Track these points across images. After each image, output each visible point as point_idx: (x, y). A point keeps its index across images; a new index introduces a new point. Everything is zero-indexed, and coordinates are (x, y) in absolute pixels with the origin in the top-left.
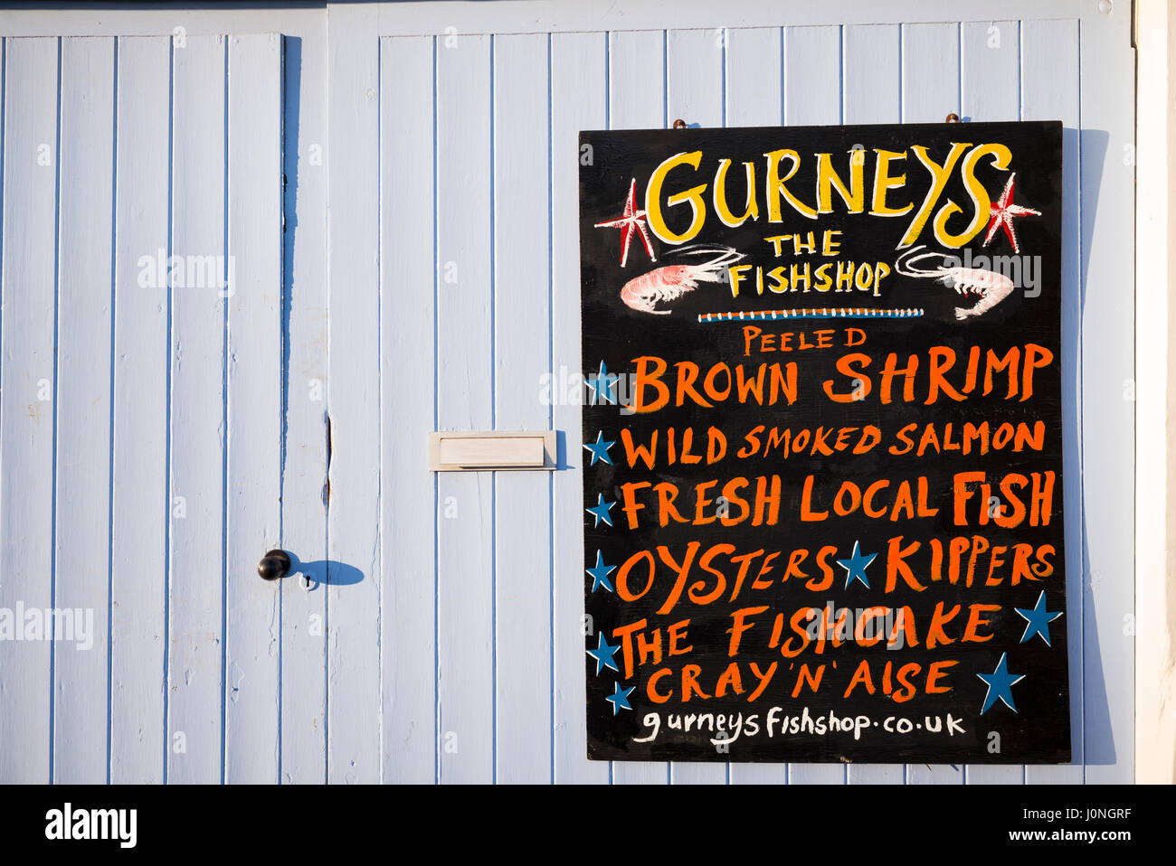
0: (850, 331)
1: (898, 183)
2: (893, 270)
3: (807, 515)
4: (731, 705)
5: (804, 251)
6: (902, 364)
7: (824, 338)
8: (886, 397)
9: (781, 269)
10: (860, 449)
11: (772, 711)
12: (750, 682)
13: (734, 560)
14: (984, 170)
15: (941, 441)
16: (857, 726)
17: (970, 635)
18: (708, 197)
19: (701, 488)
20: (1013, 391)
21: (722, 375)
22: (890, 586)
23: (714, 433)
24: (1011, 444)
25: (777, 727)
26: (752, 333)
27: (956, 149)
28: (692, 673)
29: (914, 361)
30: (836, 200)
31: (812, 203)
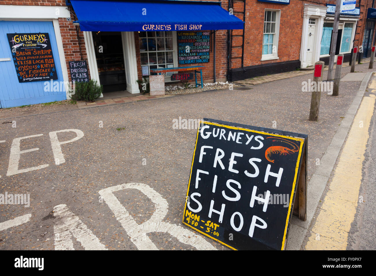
0: (34, 49)
1: (36, 38)
2: (37, 44)
4: (30, 77)
5: (29, 43)
6: (39, 51)
7: (32, 50)
8: (38, 54)
9: (27, 44)
10: (37, 58)
11: (34, 78)
13: (28, 67)
14: (43, 36)
15: (44, 57)
16: (41, 78)
17: (49, 71)
18: (20, 39)
19: (24, 62)
20: (49, 53)
21: (24, 53)
22: (42, 68)
23: (24, 57)
24: (49, 57)
26: (26, 49)
27: (40, 35)
28: (27, 75)
29: (40, 51)
30: (31, 39)
31: (29, 39)
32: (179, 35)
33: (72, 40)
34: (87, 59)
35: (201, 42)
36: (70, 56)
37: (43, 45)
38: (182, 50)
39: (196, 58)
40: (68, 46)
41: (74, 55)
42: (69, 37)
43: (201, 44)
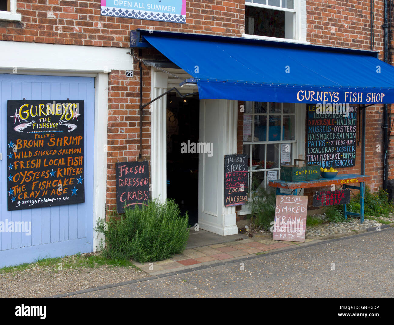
0: (52, 134)
1: (60, 110)
2: (59, 124)
3: (45, 165)
4: (33, 199)
5: (45, 121)
6: (60, 140)
7: (48, 136)
8: (57, 145)
9: (41, 124)
10: (53, 154)
11: (39, 199)
12: (35, 194)
13: (33, 174)
14: (73, 107)
15: (66, 152)
16: (53, 200)
17: (70, 183)
18: (29, 112)
19: (28, 162)
20: (77, 143)
21: (31, 142)
22: (58, 176)
23: (30, 152)
24: (76, 152)
25: (40, 201)
26: (36, 135)
27: (69, 104)
28: (26, 194)
29: (62, 139)
31: (46, 113)
32: (310, 110)
33: (128, 116)
34: (149, 158)
35: (344, 126)
36: (119, 151)
37: (69, 125)
38: (314, 140)
39: (334, 156)
40: (119, 128)
41: (126, 149)
42: (125, 109)
43: (344, 128)
